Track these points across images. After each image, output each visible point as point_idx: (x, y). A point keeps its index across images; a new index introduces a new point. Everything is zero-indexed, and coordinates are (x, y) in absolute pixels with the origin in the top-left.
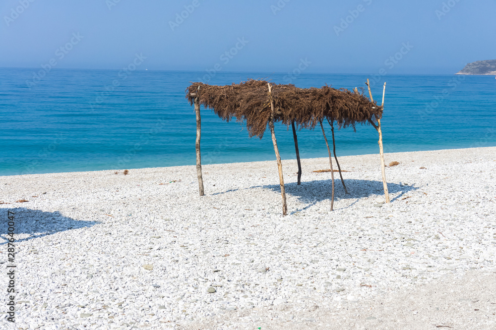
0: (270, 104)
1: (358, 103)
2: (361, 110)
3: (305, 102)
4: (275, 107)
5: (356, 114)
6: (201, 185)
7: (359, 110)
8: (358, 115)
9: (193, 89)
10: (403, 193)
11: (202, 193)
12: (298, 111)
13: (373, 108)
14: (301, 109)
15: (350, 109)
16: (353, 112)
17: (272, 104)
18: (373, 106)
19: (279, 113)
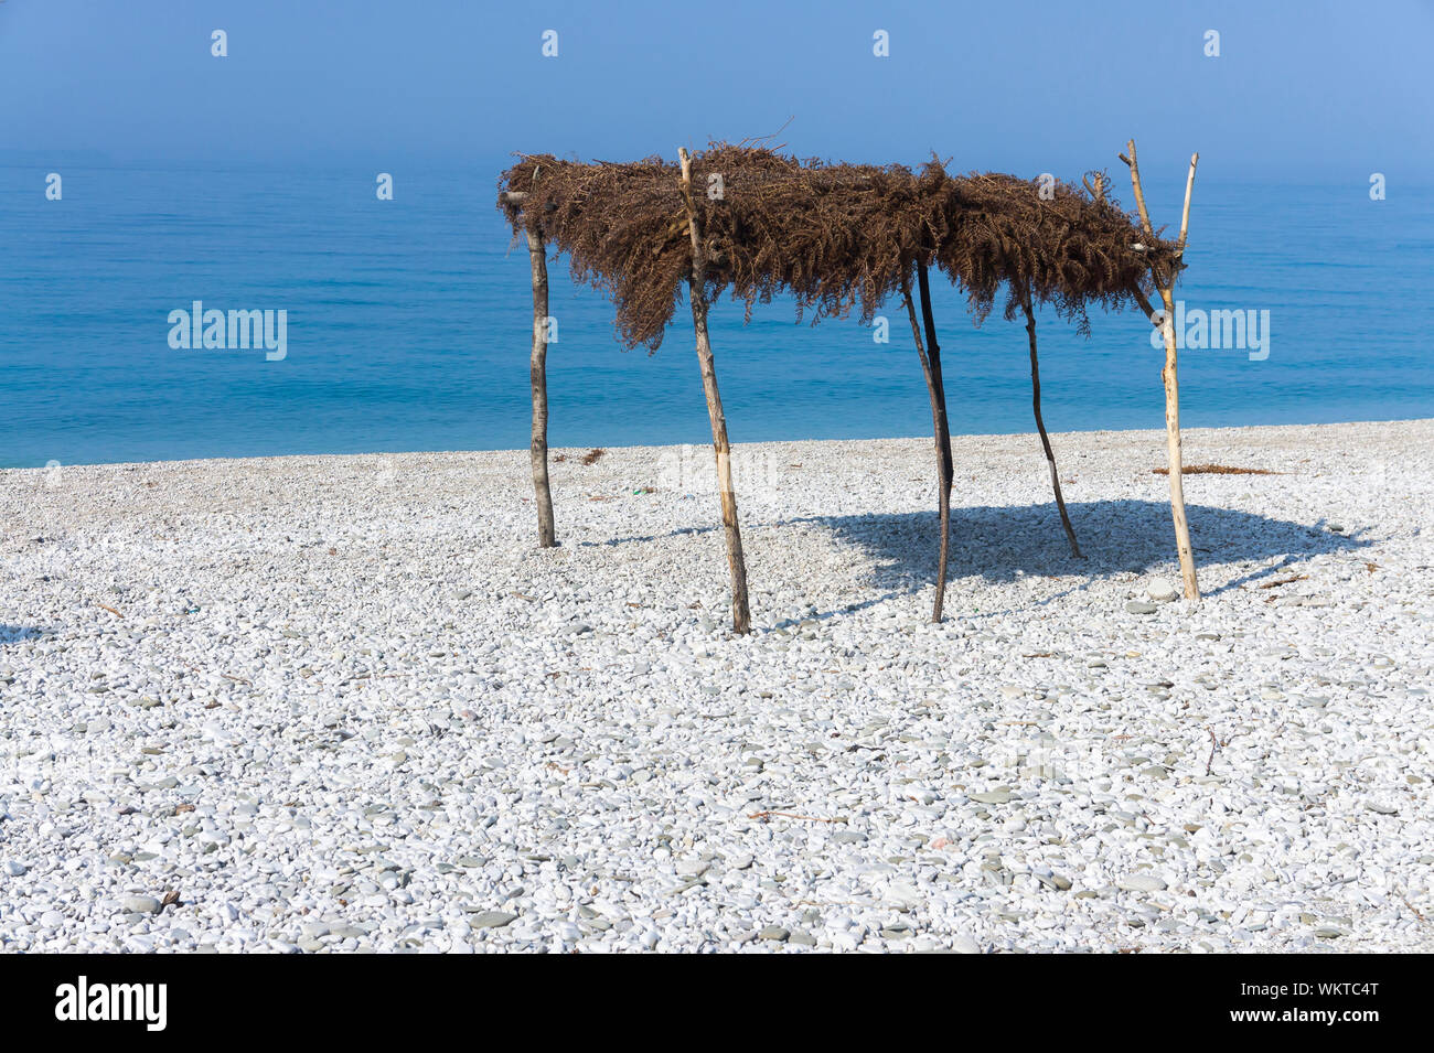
0: (687, 226)
1: (1065, 227)
2: (1076, 253)
3: (832, 219)
4: (702, 234)
5: (1054, 269)
6: (544, 510)
7: (1065, 254)
8: (1060, 271)
9: (521, 177)
10: (1286, 563)
11: (549, 538)
12: (802, 252)
13: (1138, 246)
14: (814, 243)
15: (1024, 249)
16: (1041, 261)
17: (692, 224)
18: (1134, 240)
19: (715, 256)
